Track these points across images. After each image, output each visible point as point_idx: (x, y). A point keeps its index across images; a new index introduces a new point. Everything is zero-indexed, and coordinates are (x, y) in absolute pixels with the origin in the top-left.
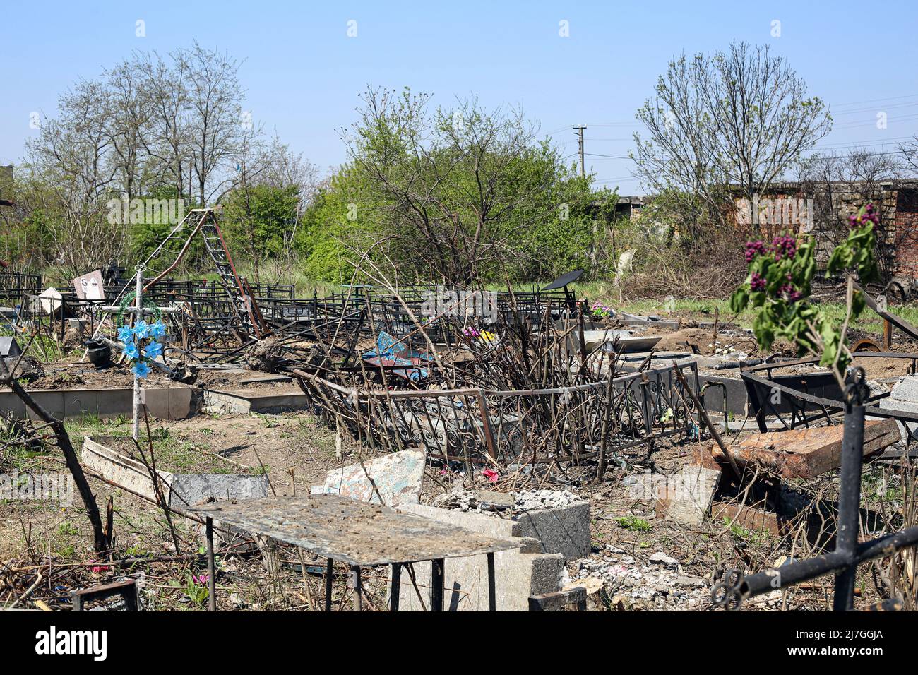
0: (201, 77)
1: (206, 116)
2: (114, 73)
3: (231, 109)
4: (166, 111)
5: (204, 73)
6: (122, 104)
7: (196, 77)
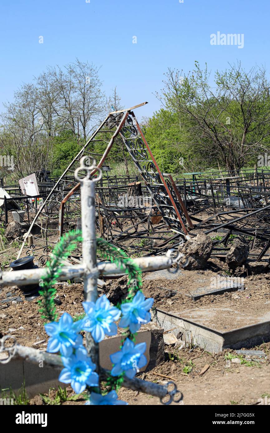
0: (80, 76)
1: (84, 95)
2: (39, 78)
3: (96, 91)
4: (65, 94)
5: (82, 74)
6: (44, 93)
7: (78, 76)
